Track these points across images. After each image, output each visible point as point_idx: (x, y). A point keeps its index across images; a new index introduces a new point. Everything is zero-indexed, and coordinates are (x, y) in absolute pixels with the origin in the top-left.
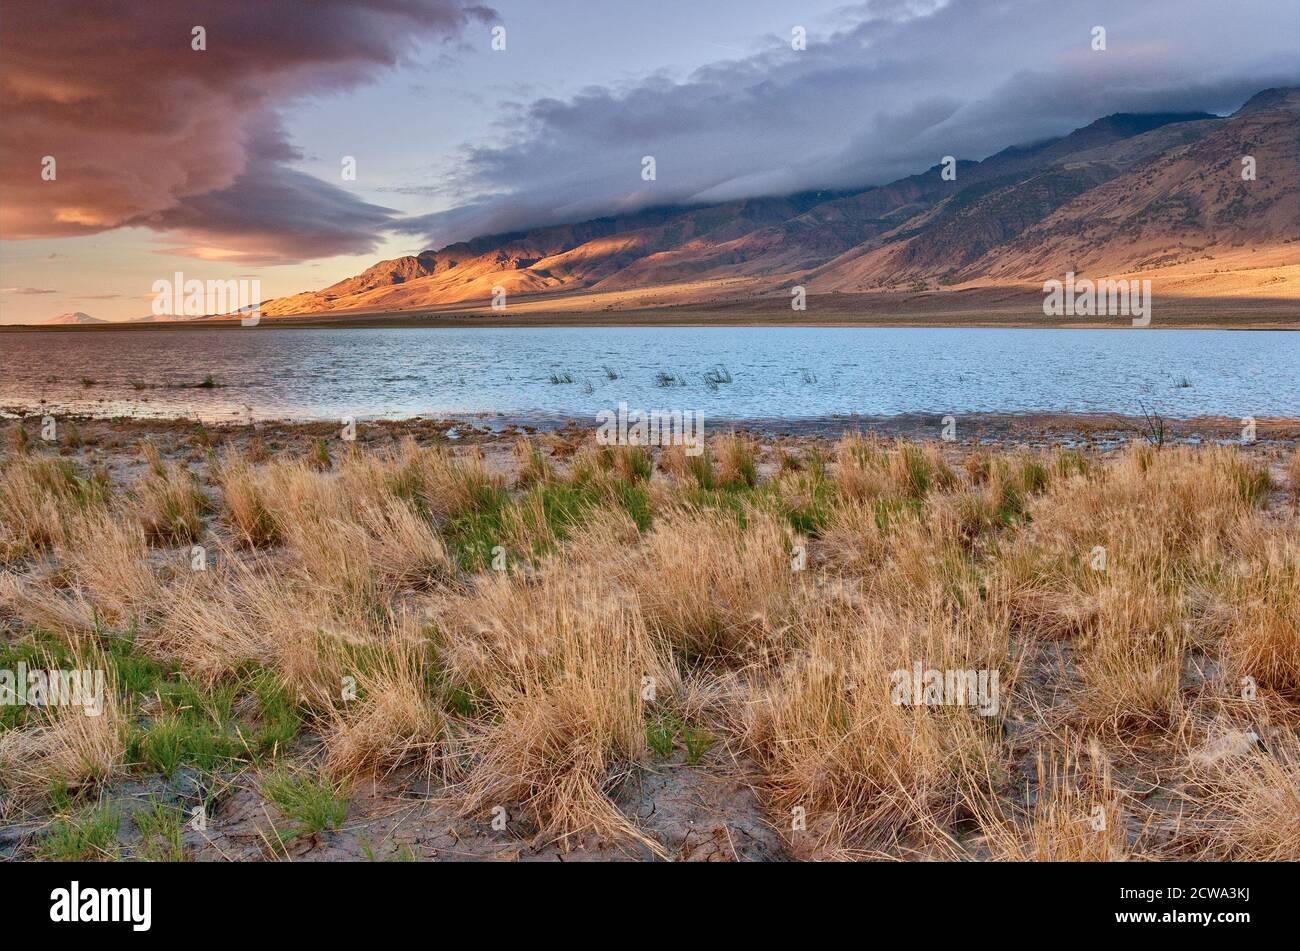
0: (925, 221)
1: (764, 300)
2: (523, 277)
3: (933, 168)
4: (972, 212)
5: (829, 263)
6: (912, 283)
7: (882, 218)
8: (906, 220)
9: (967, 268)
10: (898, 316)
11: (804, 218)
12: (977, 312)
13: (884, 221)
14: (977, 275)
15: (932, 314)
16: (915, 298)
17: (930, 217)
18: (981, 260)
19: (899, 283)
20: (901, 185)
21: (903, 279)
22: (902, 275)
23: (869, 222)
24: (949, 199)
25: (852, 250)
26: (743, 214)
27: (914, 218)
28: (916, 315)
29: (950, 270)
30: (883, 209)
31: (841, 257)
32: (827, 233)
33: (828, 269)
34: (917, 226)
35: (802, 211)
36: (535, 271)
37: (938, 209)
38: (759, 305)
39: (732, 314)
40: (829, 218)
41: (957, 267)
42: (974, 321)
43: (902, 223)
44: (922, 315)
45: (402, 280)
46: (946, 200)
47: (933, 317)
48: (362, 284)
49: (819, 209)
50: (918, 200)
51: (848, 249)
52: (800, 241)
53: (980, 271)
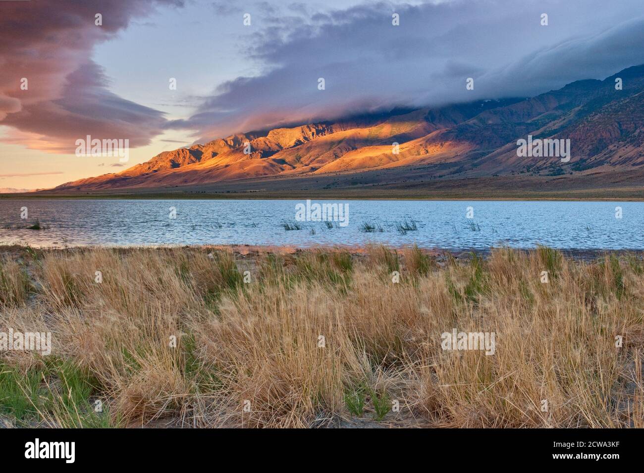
0: (562, 123)
1: (442, 181)
2: (265, 164)
3: (567, 85)
4: (597, 117)
5: (490, 155)
6: (552, 169)
7: (529, 121)
8: (548, 123)
9: (593, 159)
10: (541, 193)
11: (471, 122)
12: (601, 190)
13: (531, 124)
14: (600, 163)
15: (567, 192)
16: (554, 180)
17: (565, 121)
18: (604, 152)
19: (542, 169)
20: (542, 98)
21: (545, 166)
22: (545, 163)
23: (519, 124)
24: (580, 108)
25: (507, 145)
26: (426, 119)
27: (553, 122)
28: (555, 192)
29: (581, 159)
30: (529, 115)
31: (499, 150)
32: (489, 132)
33: (490, 158)
34: (555, 127)
35: (470, 116)
36: (274, 160)
37: (572, 115)
38: (438, 185)
39: (419, 191)
40: (490, 122)
41: (585, 158)
42: (599, 197)
43: (544, 125)
44: (560, 192)
45: (178, 166)
46: (577, 109)
47: (568, 194)
48: (149, 168)
49: (482, 115)
50: (556, 108)
51: (503, 145)
52: (468, 139)
53: (603, 160)
